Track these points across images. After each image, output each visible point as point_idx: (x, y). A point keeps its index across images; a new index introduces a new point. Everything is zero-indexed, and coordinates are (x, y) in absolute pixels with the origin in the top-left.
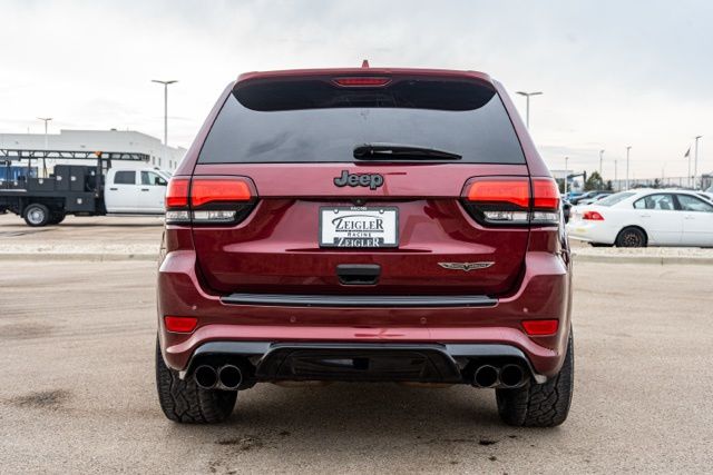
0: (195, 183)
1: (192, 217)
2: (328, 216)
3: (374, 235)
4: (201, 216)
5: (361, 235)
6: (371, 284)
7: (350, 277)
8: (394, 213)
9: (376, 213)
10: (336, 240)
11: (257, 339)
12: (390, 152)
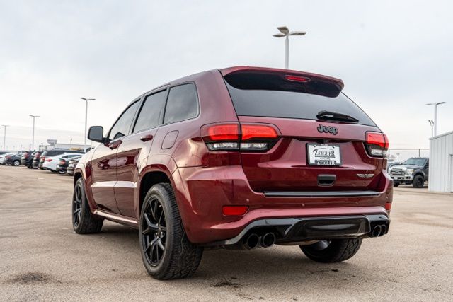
0: (242, 126)
1: (239, 146)
2: (311, 148)
3: (331, 159)
4: (245, 146)
5: (326, 159)
6: (331, 185)
7: (322, 181)
8: (338, 148)
9: (331, 147)
10: (316, 161)
11: (288, 217)
12: (332, 116)
